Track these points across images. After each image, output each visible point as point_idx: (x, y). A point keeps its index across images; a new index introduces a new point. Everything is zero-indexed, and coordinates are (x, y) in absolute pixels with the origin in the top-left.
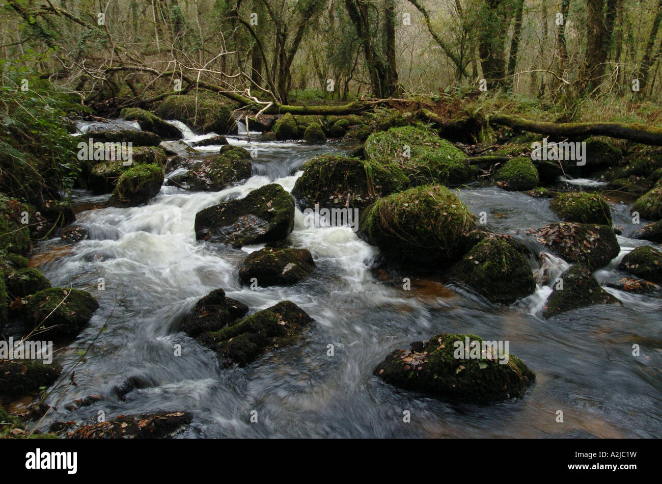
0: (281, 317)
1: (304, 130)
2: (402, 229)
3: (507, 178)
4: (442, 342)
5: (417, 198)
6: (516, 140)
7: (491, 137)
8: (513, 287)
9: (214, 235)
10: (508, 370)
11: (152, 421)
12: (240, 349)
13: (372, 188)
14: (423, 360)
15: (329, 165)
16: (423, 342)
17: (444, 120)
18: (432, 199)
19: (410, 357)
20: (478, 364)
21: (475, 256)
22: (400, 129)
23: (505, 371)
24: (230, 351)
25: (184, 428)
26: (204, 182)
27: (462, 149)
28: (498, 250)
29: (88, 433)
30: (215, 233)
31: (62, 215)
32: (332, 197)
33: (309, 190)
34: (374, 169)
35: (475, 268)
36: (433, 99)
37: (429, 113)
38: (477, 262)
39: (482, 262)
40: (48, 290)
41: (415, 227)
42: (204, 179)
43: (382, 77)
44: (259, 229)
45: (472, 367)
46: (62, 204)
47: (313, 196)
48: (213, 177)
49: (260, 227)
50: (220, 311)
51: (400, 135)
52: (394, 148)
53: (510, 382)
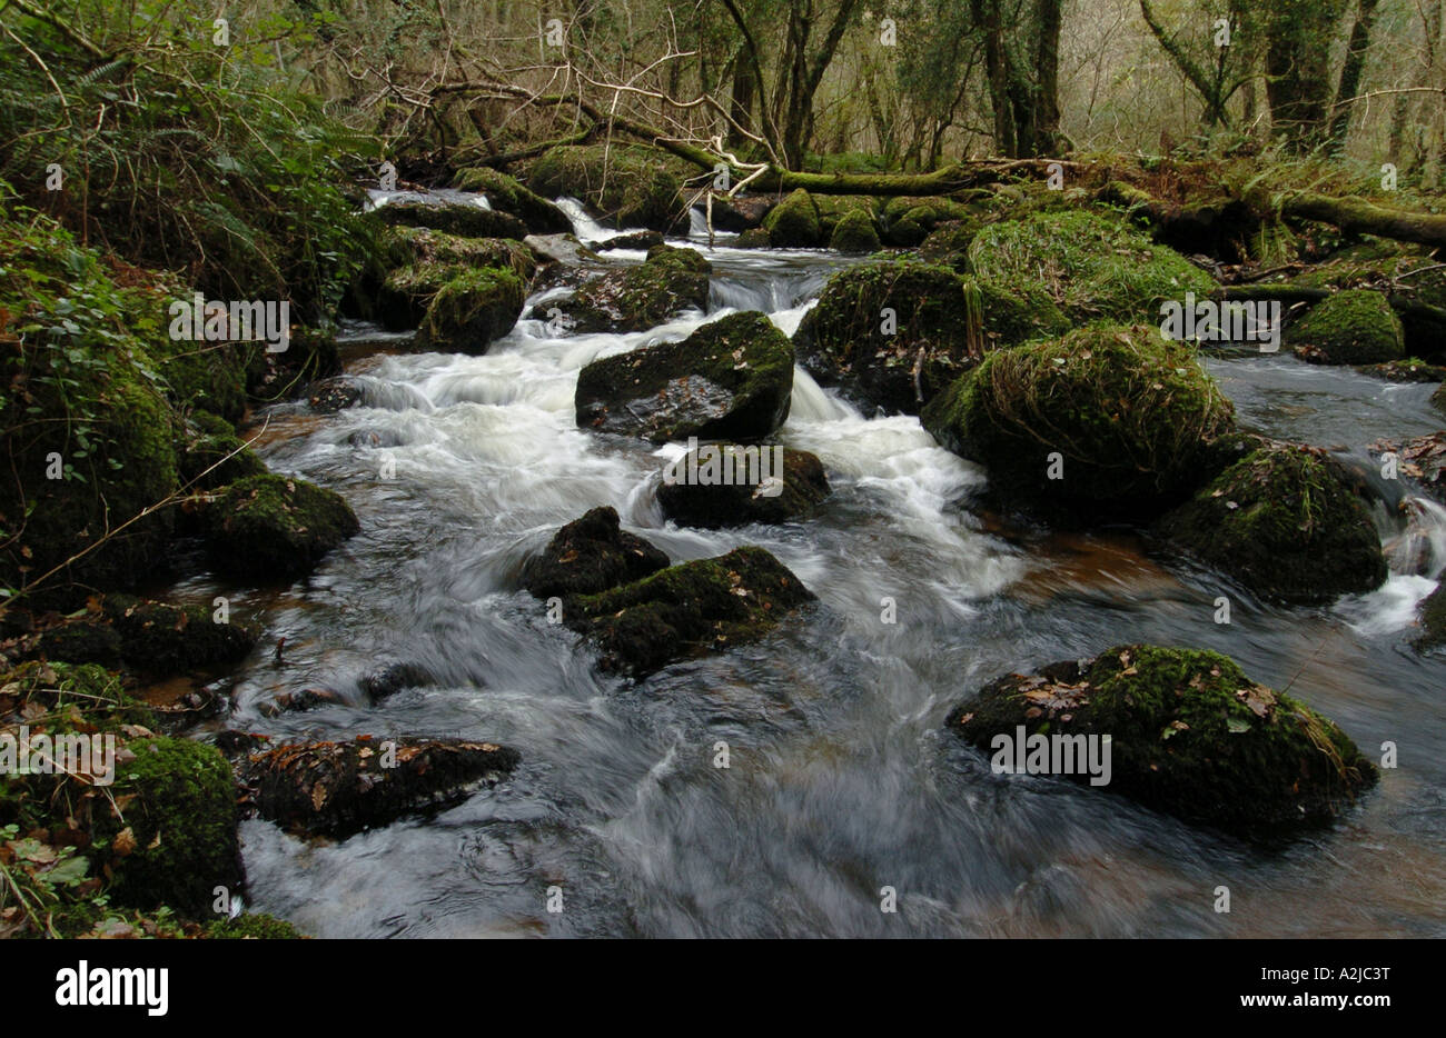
0: (738, 578)
1: (830, 227)
2: (1043, 417)
3: (1321, 338)
4: (1130, 662)
5: (1089, 347)
6: (1350, 256)
7: (1283, 248)
8: (1325, 569)
9: (613, 416)
10: (1306, 747)
11: (426, 752)
12: (638, 632)
13: (978, 337)
14: (1077, 699)
15: (880, 282)
16: (1080, 663)
17: (1166, 208)
18: (1126, 351)
19: (1043, 689)
20: (1224, 722)
21: (1230, 490)
22: (1056, 217)
23: (1297, 747)
24: (617, 635)
25: (495, 779)
26: (606, 316)
27: (1210, 270)
28: (1292, 478)
29: (288, 760)
30: (616, 413)
31: (314, 357)
32: (881, 354)
33: (831, 335)
34: (987, 296)
35: (1227, 517)
36: (1142, 163)
37: (1128, 191)
38: (1232, 505)
39: (1247, 505)
40: (258, 477)
41: (1077, 414)
42: (606, 308)
43: (1023, 117)
44: (710, 407)
45: (1207, 727)
46: (315, 333)
47: (840, 351)
48: (625, 305)
49: (713, 403)
50: (606, 554)
51: (1056, 229)
52: (1038, 258)
53: (1307, 777)
